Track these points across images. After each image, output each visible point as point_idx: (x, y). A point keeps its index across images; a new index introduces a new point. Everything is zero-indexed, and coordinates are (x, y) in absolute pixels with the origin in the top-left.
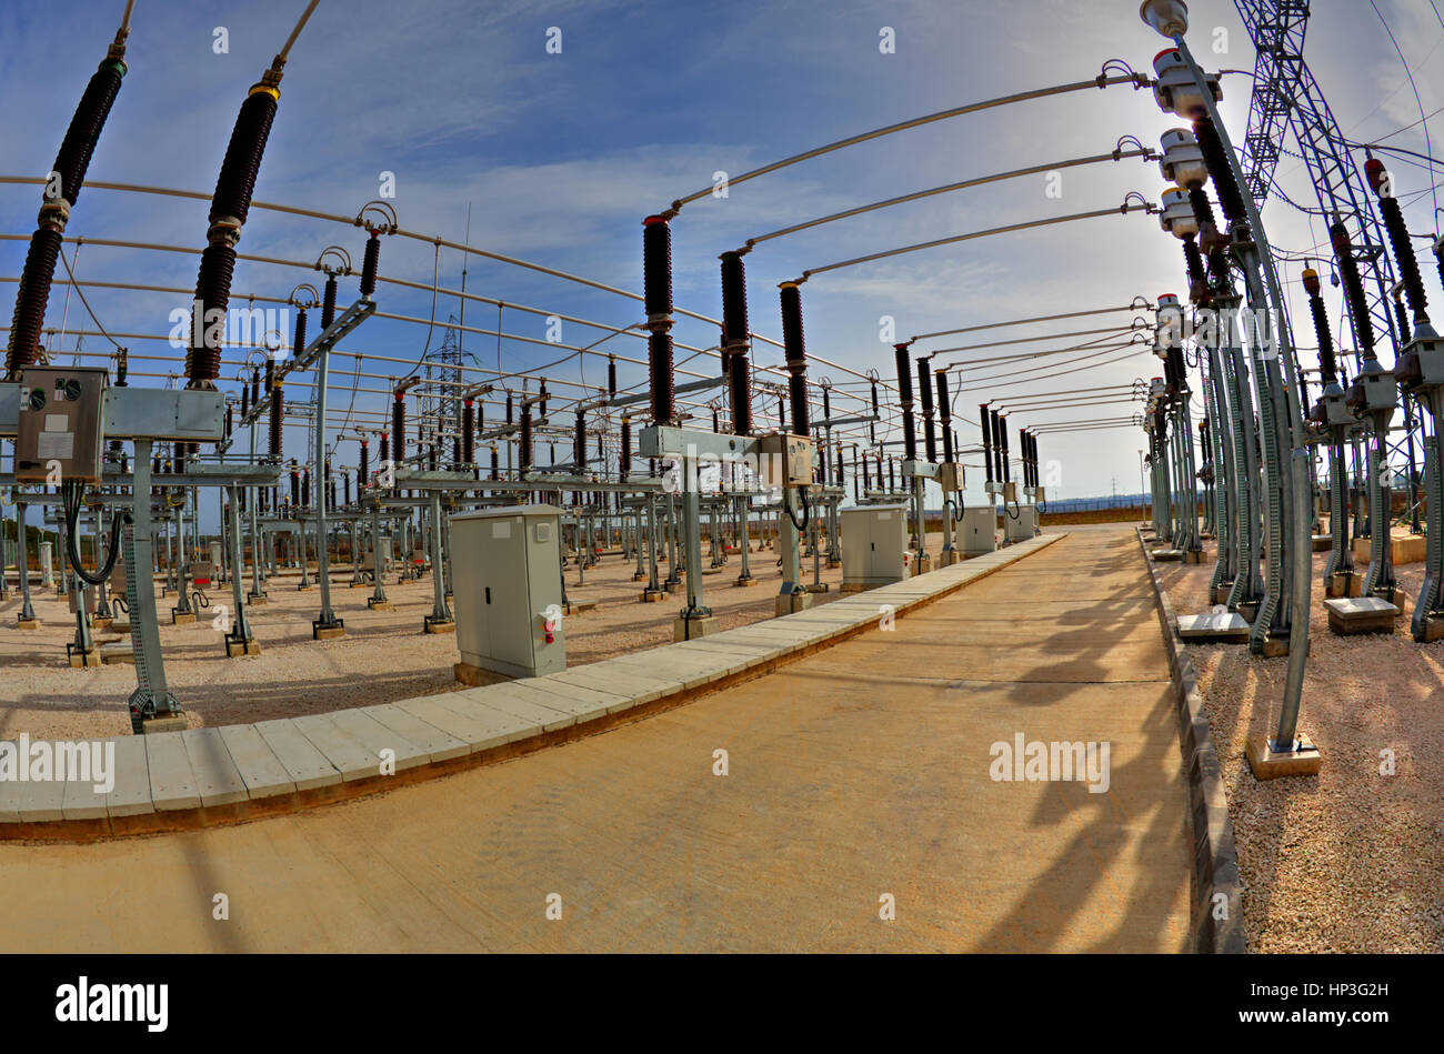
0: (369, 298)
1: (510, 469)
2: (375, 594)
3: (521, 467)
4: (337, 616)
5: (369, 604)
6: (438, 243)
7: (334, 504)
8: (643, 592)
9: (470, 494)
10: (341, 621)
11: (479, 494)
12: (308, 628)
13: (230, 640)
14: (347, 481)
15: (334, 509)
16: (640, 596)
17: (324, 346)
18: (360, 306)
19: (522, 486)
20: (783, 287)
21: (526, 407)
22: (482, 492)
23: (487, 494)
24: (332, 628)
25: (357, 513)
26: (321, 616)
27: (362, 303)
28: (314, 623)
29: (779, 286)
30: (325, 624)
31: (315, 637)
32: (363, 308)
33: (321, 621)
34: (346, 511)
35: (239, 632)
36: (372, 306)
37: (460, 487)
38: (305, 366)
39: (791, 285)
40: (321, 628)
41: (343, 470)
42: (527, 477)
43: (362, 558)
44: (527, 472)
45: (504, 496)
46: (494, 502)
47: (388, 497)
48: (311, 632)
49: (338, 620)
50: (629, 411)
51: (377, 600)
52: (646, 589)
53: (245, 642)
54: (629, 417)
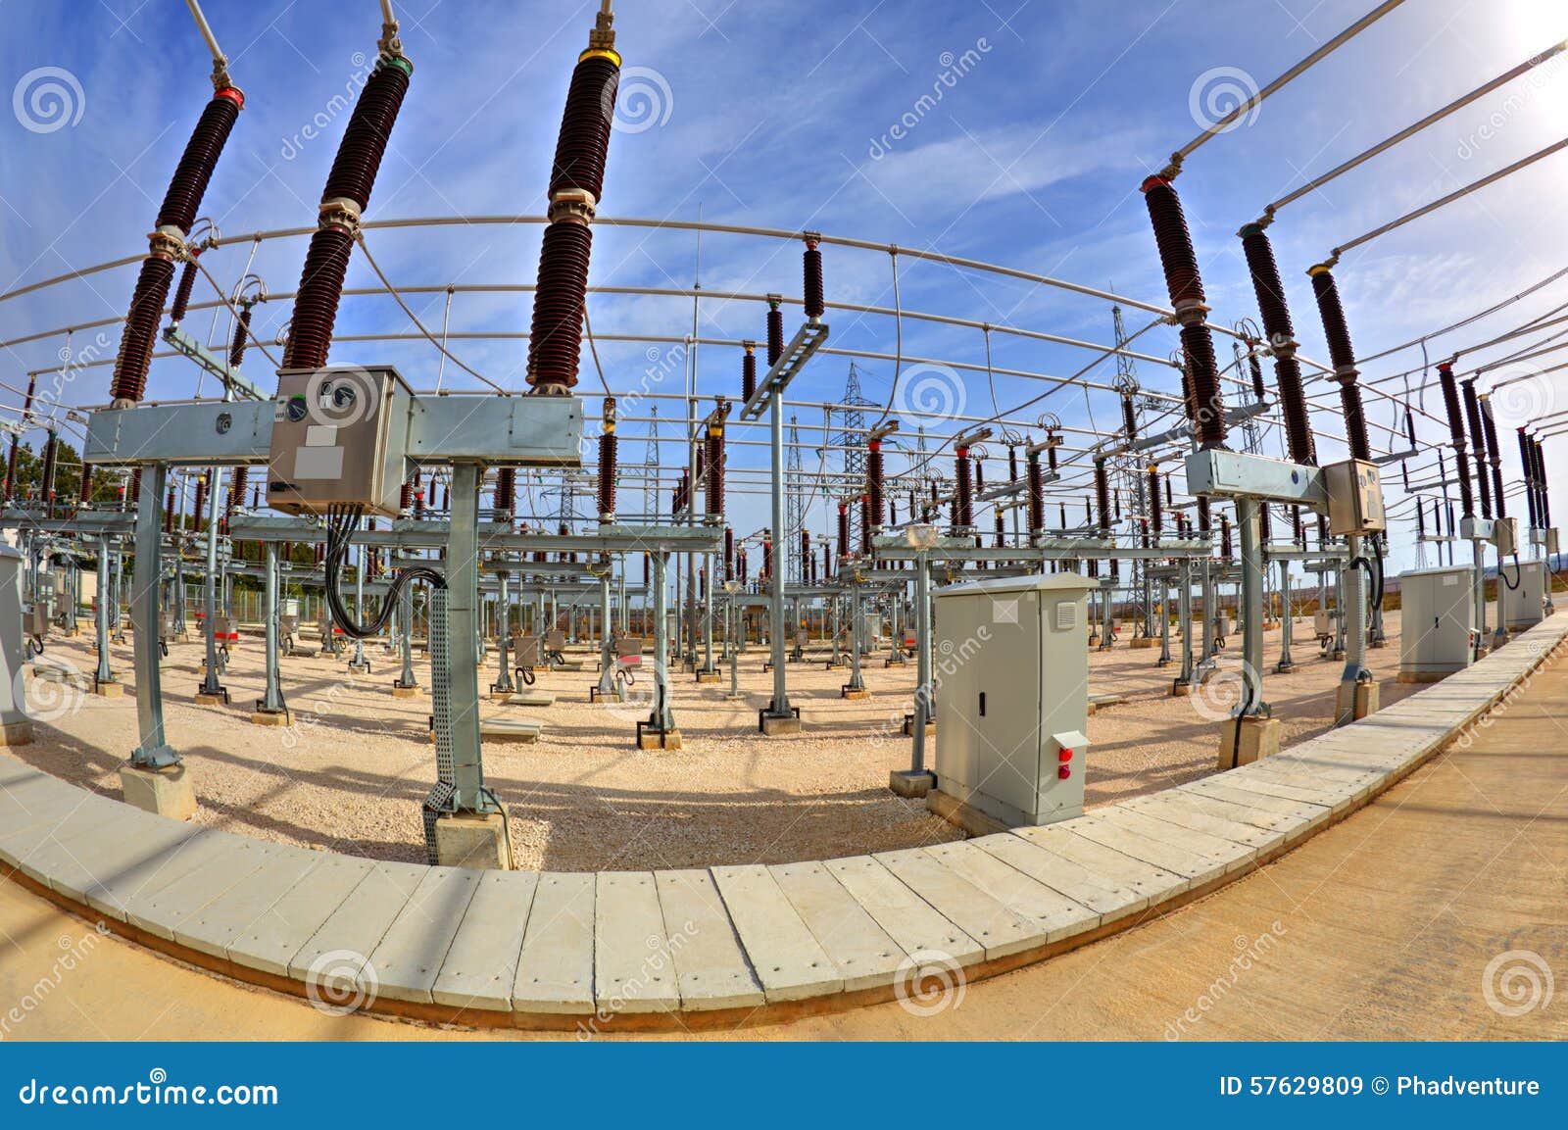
0: (819, 320)
1: (1017, 534)
2: (852, 680)
3: (1031, 530)
4: (793, 703)
5: (843, 692)
6: (893, 252)
7: (814, 577)
8: (1172, 683)
9: (970, 565)
10: (797, 710)
11: (982, 565)
12: (752, 719)
13: (644, 728)
14: (827, 552)
15: (814, 583)
16: (1169, 687)
17: (775, 387)
18: (808, 331)
19: (1033, 555)
20: (1314, 271)
21: (1033, 456)
22: (985, 563)
23: (991, 566)
24: (784, 717)
25: (837, 586)
26: (772, 703)
27: (810, 326)
28: (761, 712)
29: (1309, 273)
30: (777, 713)
31: (761, 728)
32: (814, 333)
33: (772, 709)
34: (826, 585)
35: (658, 721)
36: (824, 330)
37: (956, 556)
38: (758, 413)
39: (1321, 269)
40: (770, 717)
41: (823, 540)
42: (1040, 542)
43: (843, 636)
44: (1040, 536)
45: (1011, 567)
46: (1000, 573)
47: (871, 569)
48: (757, 724)
49: (793, 709)
50: (1156, 456)
51: (852, 688)
52: (1177, 680)
53: (663, 733)
54: (1156, 465)
